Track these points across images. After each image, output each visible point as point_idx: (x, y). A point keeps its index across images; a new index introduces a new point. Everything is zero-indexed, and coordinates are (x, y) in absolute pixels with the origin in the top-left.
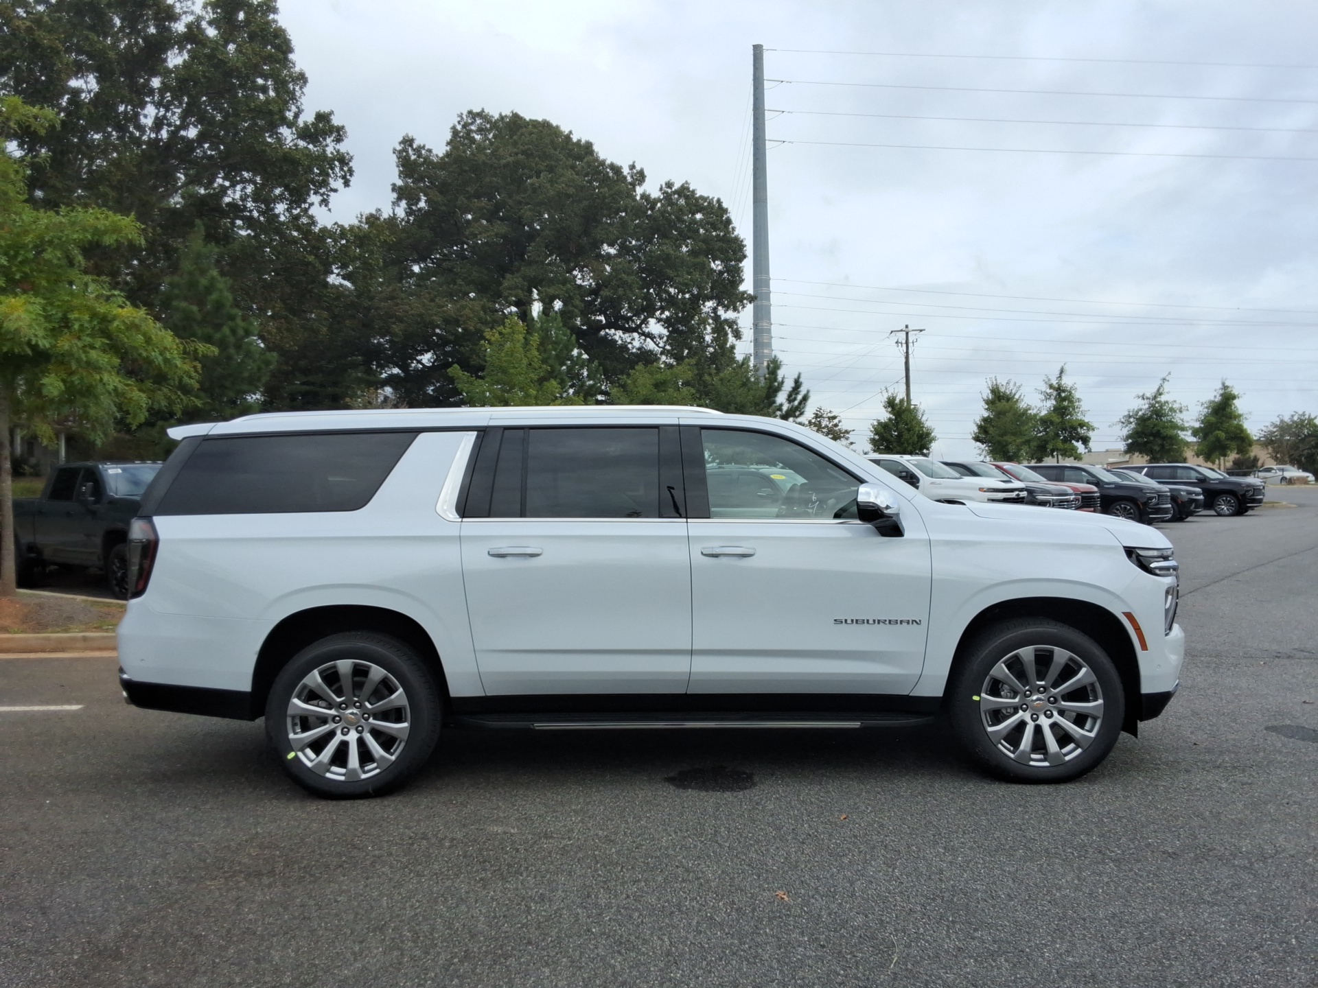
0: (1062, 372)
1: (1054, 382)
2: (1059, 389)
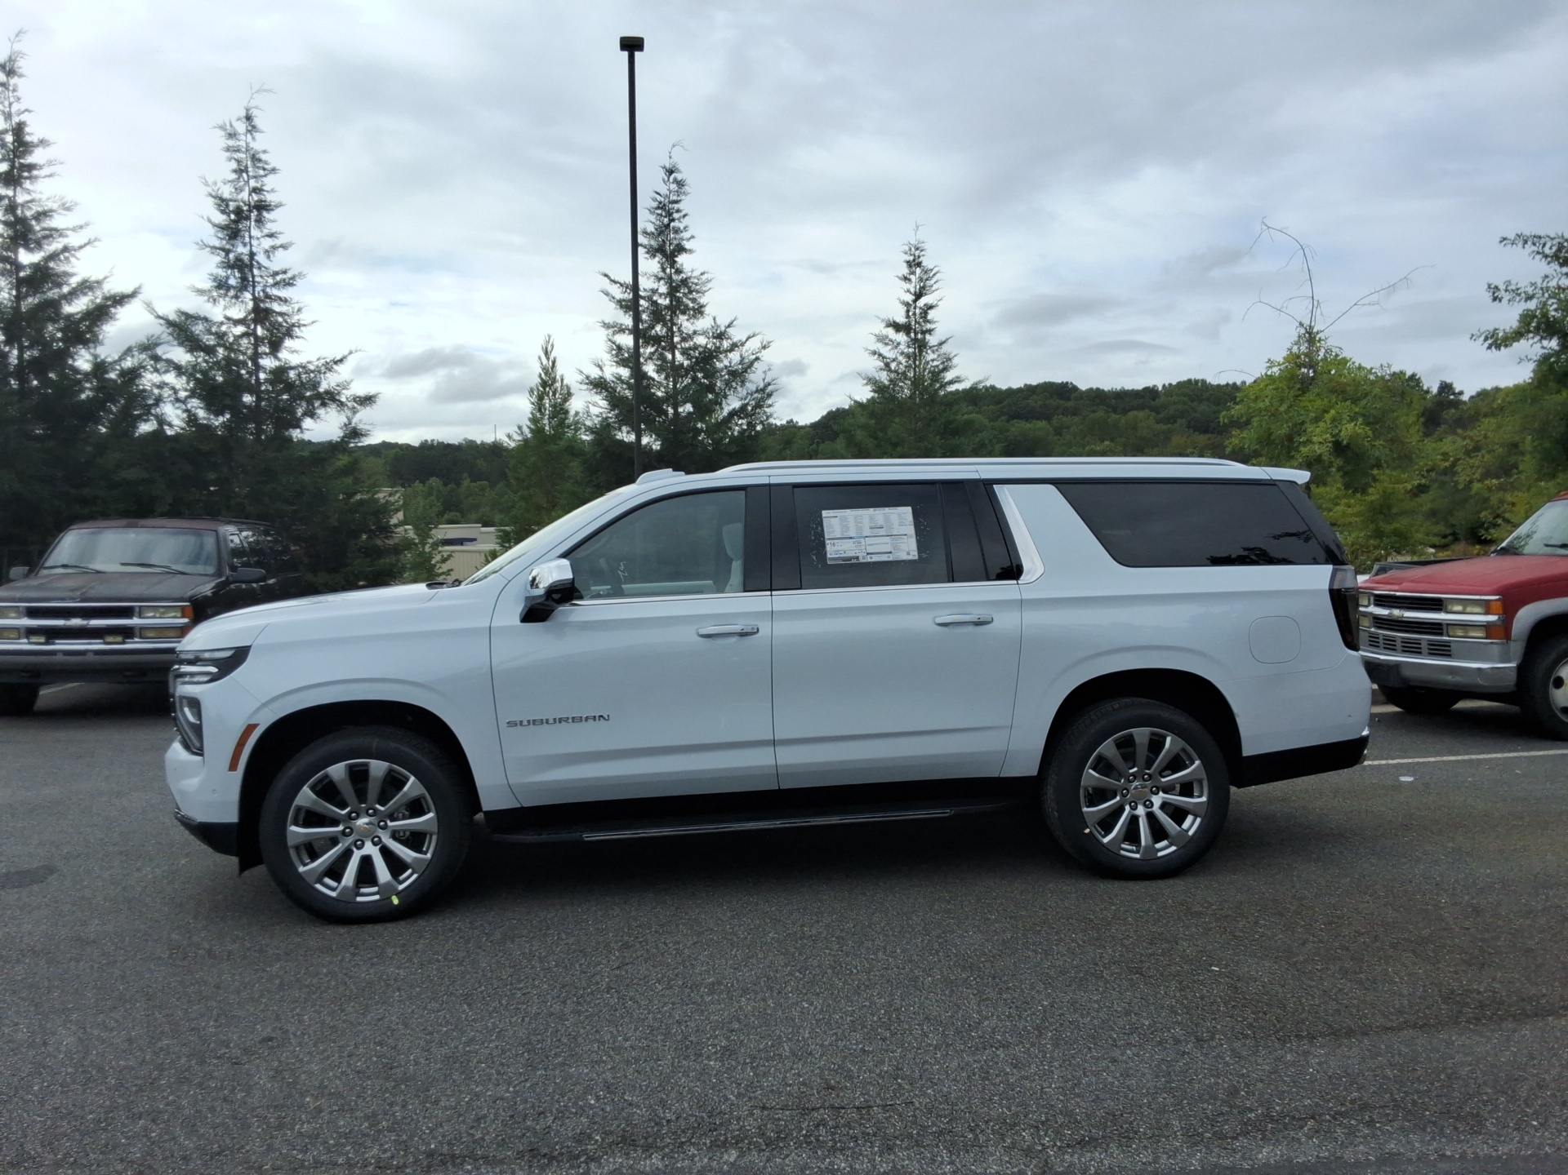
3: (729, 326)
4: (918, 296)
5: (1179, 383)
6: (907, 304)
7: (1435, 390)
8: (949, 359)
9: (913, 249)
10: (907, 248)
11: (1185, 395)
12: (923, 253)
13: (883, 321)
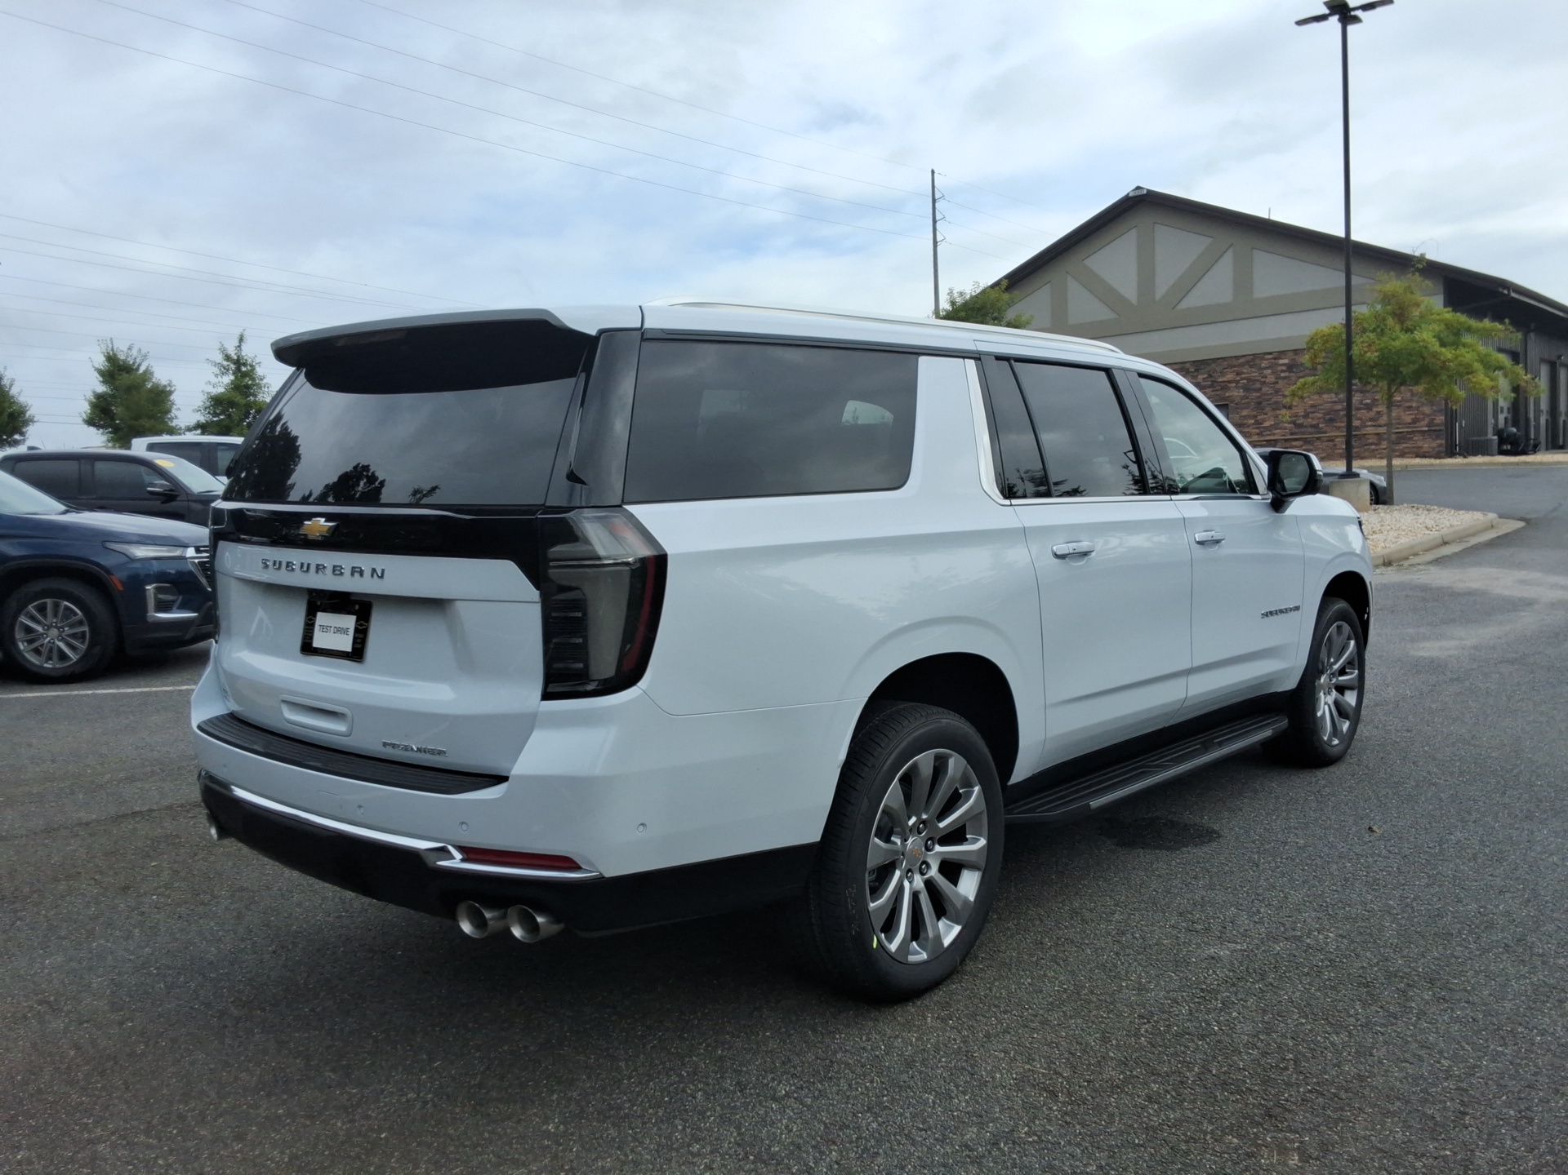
0: (241, 340)
1: (233, 353)
2: (239, 363)
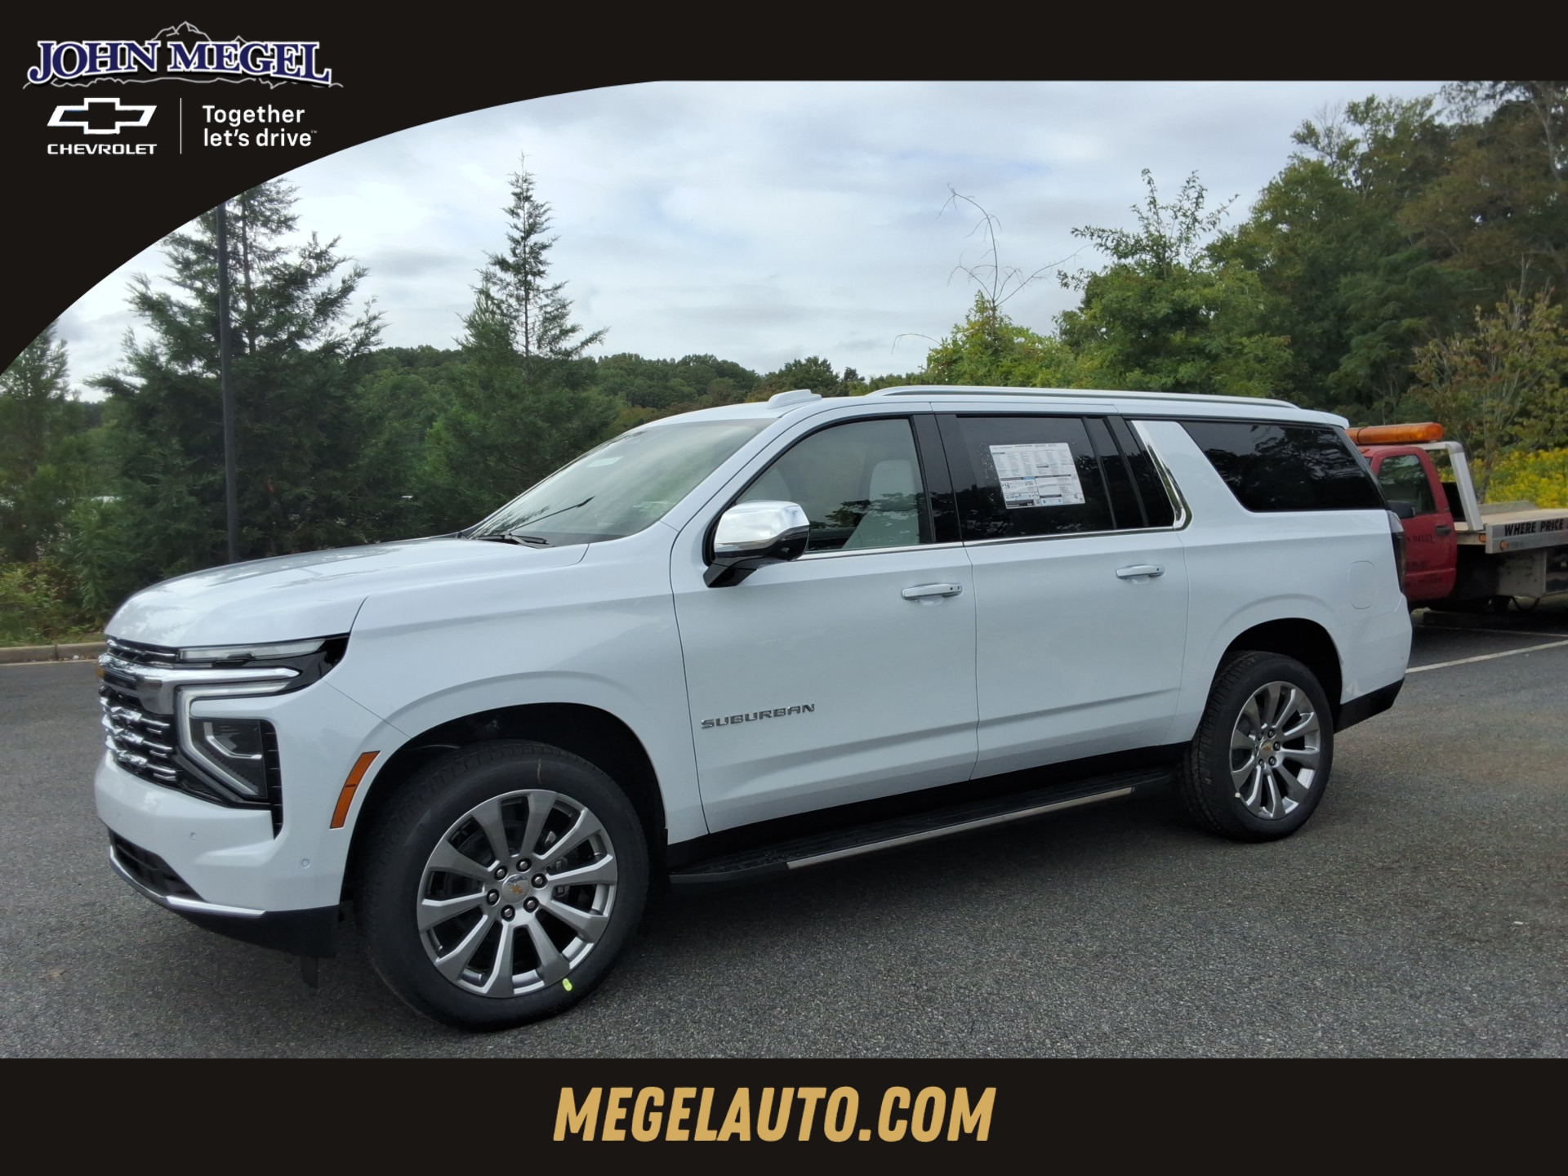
3: (331, 245)
4: (530, 230)
5: (614, 356)
6: (517, 242)
7: (842, 376)
8: (564, 306)
9: (520, 181)
10: (514, 179)
11: (621, 369)
12: (531, 186)
13: (491, 257)
